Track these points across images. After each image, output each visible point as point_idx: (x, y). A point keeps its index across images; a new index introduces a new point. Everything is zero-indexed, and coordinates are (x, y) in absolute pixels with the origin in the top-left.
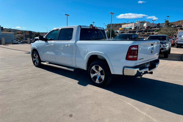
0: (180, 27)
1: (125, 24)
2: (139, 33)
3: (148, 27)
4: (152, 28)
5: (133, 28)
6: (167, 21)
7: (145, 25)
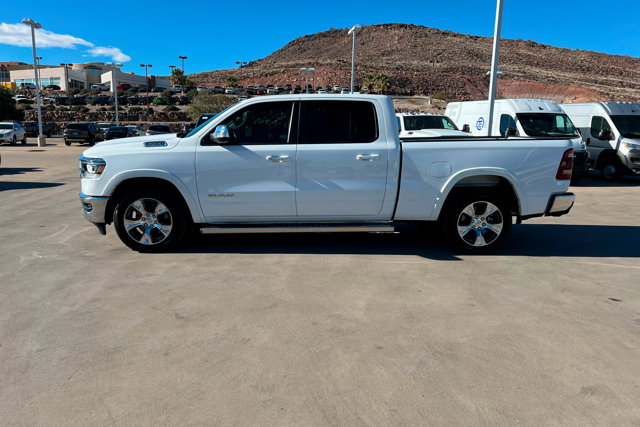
0: (219, 92)
1: (21, 66)
2: (98, 107)
3: (123, 87)
4: (136, 90)
5: (63, 87)
6: (178, 73)
7: (107, 77)
